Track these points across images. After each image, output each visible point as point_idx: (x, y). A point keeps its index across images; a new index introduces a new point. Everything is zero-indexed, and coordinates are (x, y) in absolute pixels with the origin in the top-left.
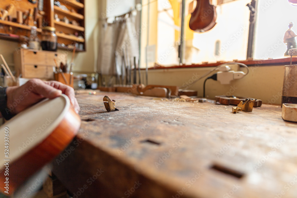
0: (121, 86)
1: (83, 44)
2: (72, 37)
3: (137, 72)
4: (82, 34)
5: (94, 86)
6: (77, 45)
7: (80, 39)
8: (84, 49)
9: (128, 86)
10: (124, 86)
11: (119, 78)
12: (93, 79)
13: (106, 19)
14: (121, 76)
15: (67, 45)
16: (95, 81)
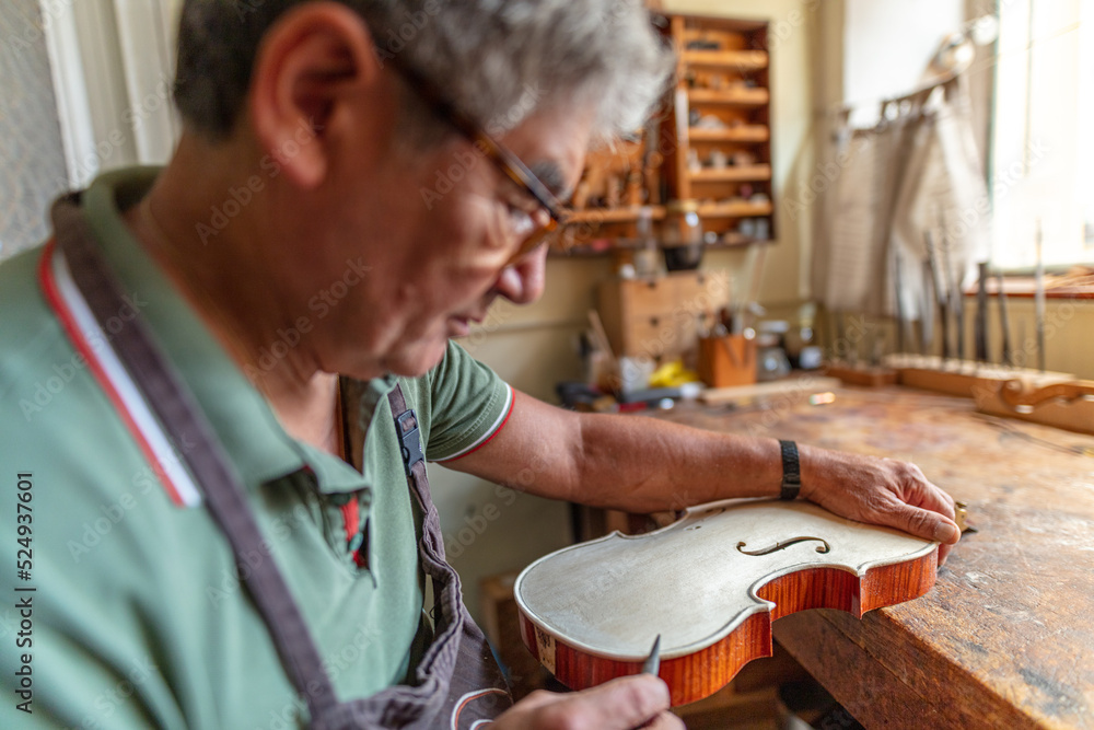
0: (920, 362)
1: (769, 219)
2: (735, 207)
3: (993, 305)
4: (763, 187)
5: (811, 357)
6: (747, 228)
7: (759, 205)
8: (772, 234)
9: (952, 366)
10: (934, 363)
11: (910, 332)
12: (806, 335)
13: (846, 114)
14: (919, 324)
15: (720, 235)
16: (813, 342)
